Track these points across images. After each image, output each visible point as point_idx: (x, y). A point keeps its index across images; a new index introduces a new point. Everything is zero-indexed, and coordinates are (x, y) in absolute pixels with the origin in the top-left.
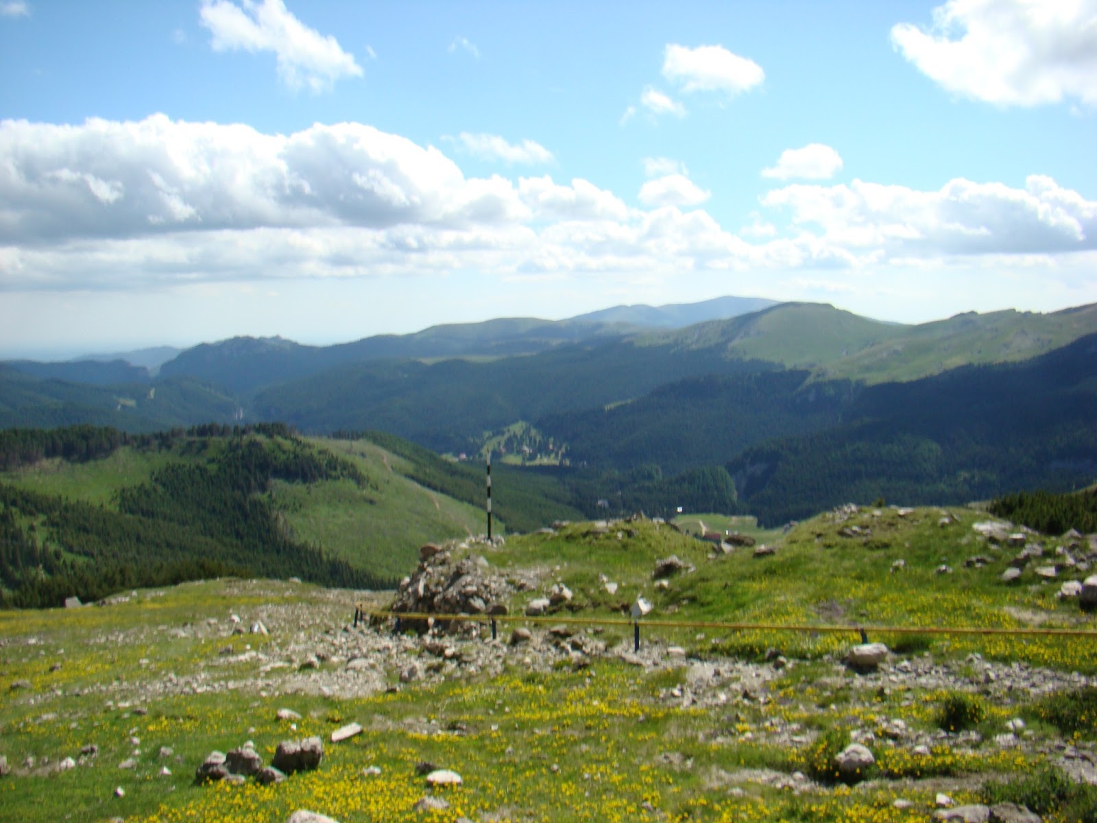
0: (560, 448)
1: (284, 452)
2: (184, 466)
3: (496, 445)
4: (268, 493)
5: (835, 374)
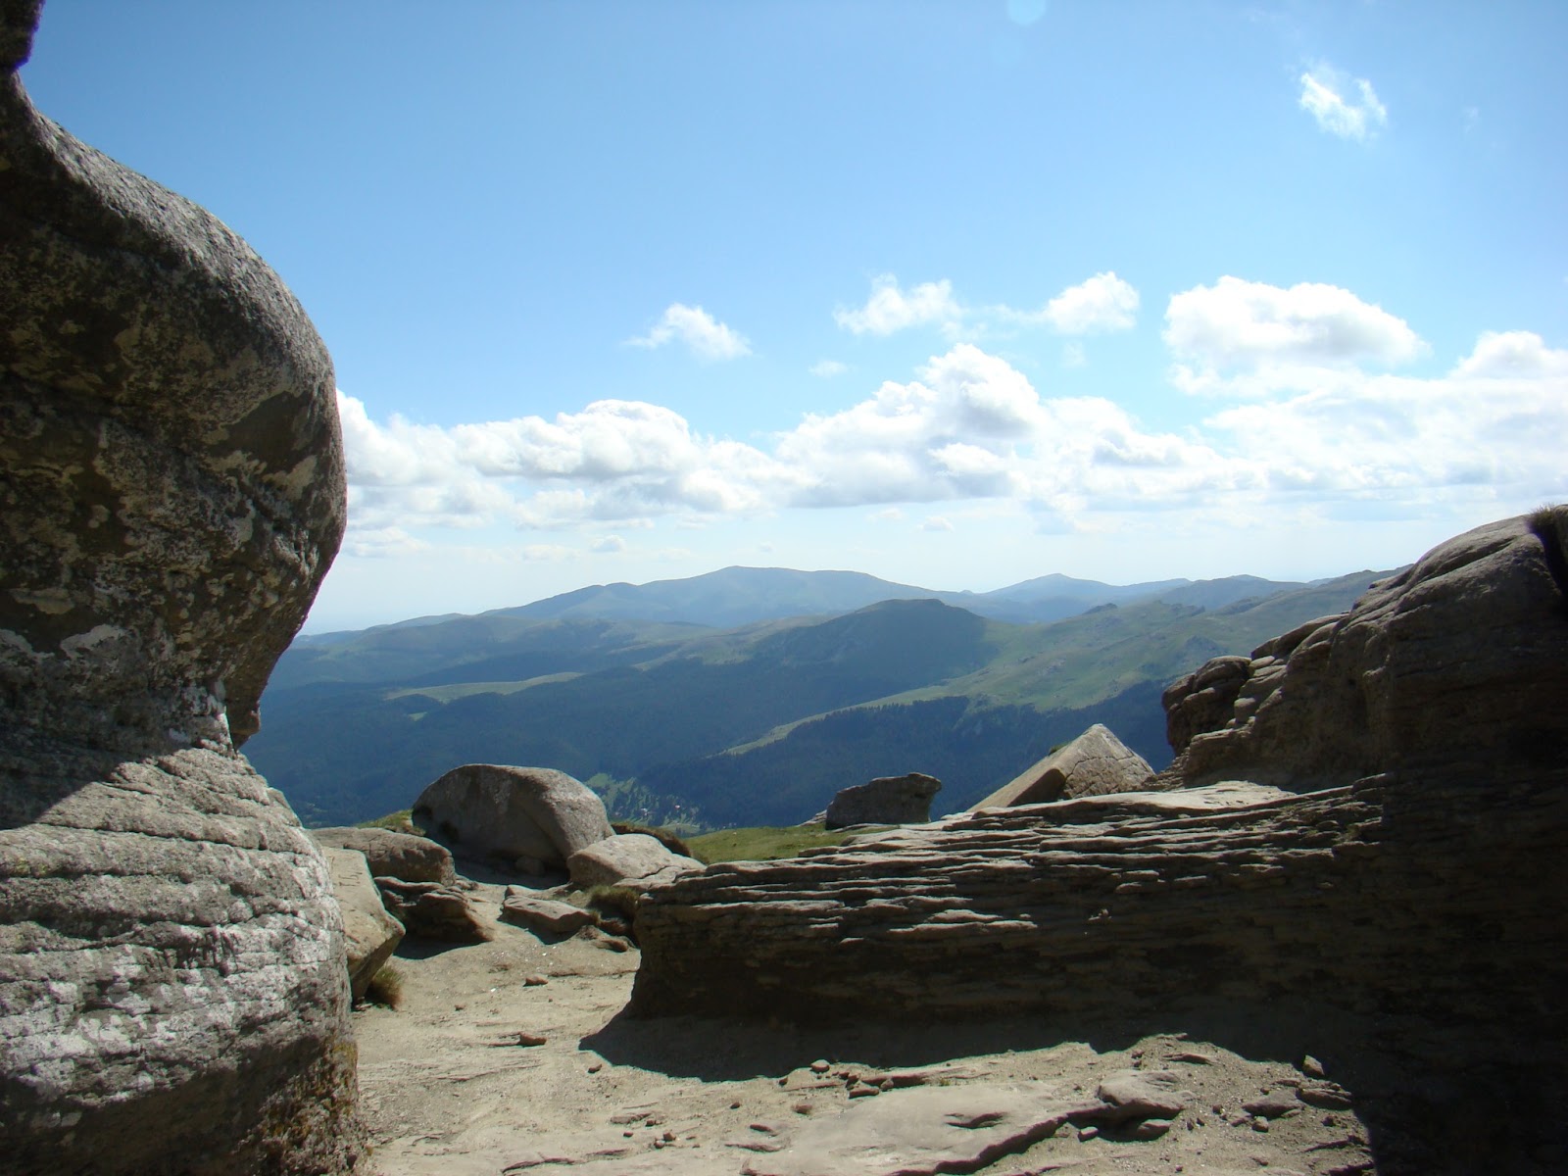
0: (688, 806)
5: (997, 700)
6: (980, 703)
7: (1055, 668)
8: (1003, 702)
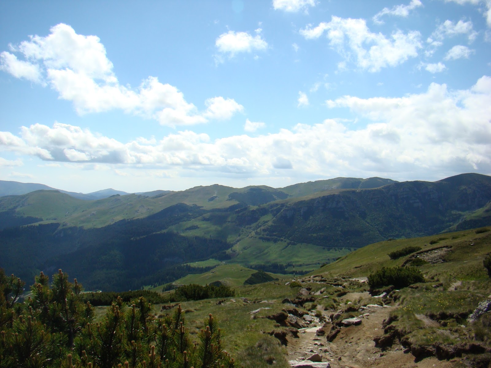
5: (70, 225)
6: (64, 225)
7: (93, 214)
8: (72, 225)
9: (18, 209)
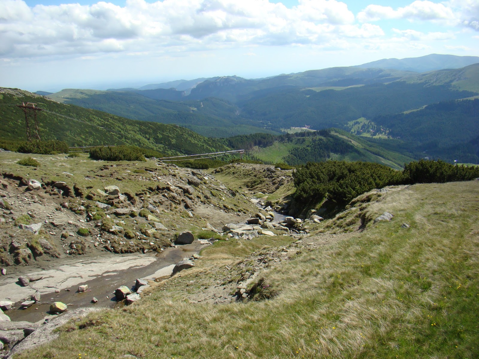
0: (386, 130)
1: (332, 143)
2: (299, 148)
3: (358, 129)
4: (331, 158)
9: (453, 83)
